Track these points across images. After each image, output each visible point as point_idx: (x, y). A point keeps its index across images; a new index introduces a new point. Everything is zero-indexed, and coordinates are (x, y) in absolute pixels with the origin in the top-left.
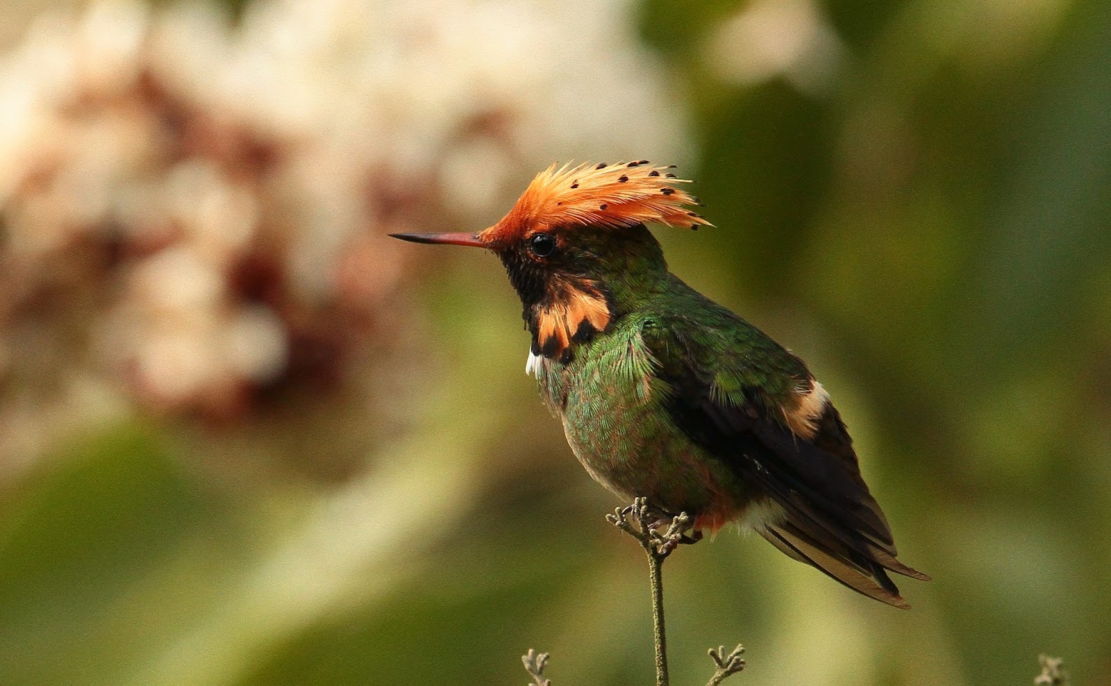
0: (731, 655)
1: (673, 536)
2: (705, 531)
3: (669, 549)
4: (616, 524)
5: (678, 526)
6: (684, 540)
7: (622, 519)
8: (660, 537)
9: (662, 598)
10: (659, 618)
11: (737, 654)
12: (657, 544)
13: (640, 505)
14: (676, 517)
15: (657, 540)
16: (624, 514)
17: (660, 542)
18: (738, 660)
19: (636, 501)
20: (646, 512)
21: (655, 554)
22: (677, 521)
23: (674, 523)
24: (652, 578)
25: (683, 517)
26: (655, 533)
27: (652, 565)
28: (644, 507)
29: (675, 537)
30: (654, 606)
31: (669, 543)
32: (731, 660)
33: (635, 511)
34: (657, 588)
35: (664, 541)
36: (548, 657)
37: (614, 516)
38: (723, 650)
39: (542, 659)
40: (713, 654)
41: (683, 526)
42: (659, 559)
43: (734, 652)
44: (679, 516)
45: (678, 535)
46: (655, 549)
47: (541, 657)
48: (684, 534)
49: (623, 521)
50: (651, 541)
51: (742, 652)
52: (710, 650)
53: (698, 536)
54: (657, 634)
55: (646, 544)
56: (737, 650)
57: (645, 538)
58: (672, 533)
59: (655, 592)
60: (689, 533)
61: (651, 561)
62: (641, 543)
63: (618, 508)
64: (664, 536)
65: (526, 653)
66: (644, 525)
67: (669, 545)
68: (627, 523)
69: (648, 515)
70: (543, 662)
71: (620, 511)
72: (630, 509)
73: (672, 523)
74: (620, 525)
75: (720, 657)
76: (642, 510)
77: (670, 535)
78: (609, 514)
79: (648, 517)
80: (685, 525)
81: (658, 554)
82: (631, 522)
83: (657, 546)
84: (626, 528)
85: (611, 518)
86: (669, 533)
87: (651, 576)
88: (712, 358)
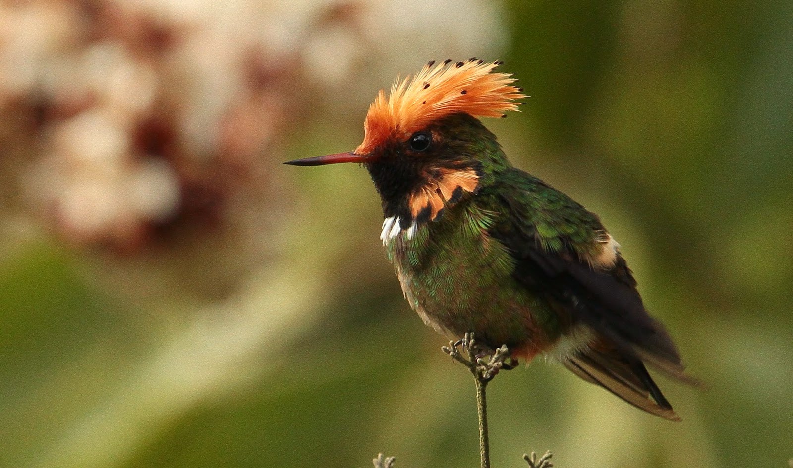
0: (542, 459)
1: (496, 364)
2: (520, 360)
3: (493, 375)
4: (450, 354)
5: (500, 356)
6: (505, 367)
7: (454, 350)
8: (485, 365)
9: (486, 414)
10: (484, 429)
11: (546, 458)
12: (483, 370)
13: (469, 339)
14: (498, 349)
15: (483, 367)
16: (456, 346)
17: (485, 369)
18: (547, 463)
19: (466, 336)
20: (474, 345)
21: (480, 377)
22: (499, 352)
23: (496, 353)
24: (478, 397)
25: (504, 349)
26: (481, 362)
27: (478, 388)
28: (472, 341)
29: (498, 365)
30: (480, 420)
31: (492, 369)
32: (541, 463)
33: (465, 344)
34: (482, 405)
35: (488, 368)
36: (393, 460)
37: (447, 348)
38: (535, 455)
39: (389, 461)
40: (527, 458)
41: (504, 355)
42: (484, 382)
43: (544, 457)
44: (500, 347)
45: (500, 363)
46: (481, 374)
47: (389, 459)
48: (504, 362)
49: (455, 351)
50: (478, 368)
51: (550, 456)
52: (524, 455)
53: (515, 363)
54: (482, 443)
55: (473, 371)
56: (546, 455)
57: (473, 366)
58: (495, 361)
59: (480, 409)
60: (508, 361)
61: (478, 384)
62: (469, 370)
63: (451, 341)
64: (488, 364)
65: (377, 457)
66: (473, 355)
67: (492, 372)
68: (458, 353)
69: (475, 347)
70: (390, 464)
71: (453, 344)
72: (460, 343)
73: (495, 353)
74: (453, 355)
75: (532, 460)
76: (470, 343)
77: (493, 363)
78: (443, 347)
79: (475, 349)
80: (505, 355)
81: (483, 378)
82: (462, 353)
83: (483, 372)
84: (458, 357)
85: (445, 349)
86: (492, 361)
87: (477, 396)
88: (532, 213)
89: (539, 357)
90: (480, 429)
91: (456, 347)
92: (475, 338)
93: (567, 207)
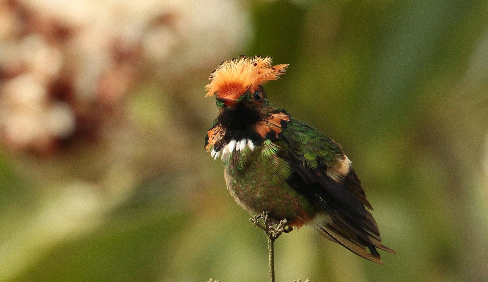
1: (280, 229)
2: (294, 227)
3: (278, 235)
4: (254, 223)
5: (283, 225)
6: (285, 231)
8: (274, 230)
9: (274, 258)
10: (272, 266)
13: (265, 215)
17: (274, 232)
21: (271, 237)
22: (282, 223)
23: (280, 223)
24: (269, 248)
25: (285, 221)
26: (272, 228)
27: (269, 242)
28: (267, 216)
29: (281, 230)
30: (270, 261)
31: (278, 232)
33: (263, 217)
34: (271, 253)
35: (276, 231)
37: (252, 219)
42: (273, 239)
48: (285, 228)
49: (257, 222)
50: (270, 231)
53: (291, 229)
54: (270, 274)
55: (267, 233)
57: (267, 230)
60: (287, 228)
61: (269, 240)
62: (265, 232)
64: (276, 229)
66: (267, 224)
68: (259, 223)
71: (256, 217)
72: (260, 217)
76: (266, 217)
77: (278, 229)
78: (250, 219)
79: (269, 220)
80: (285, 225)
81: (273, 237)
82: (261, 222)
83: (272, 234)
84: (258, 225)
88: (302, 147)
89: (304, 225)
90: (270, 266)
91: (257, 219)
92: (269, 214)
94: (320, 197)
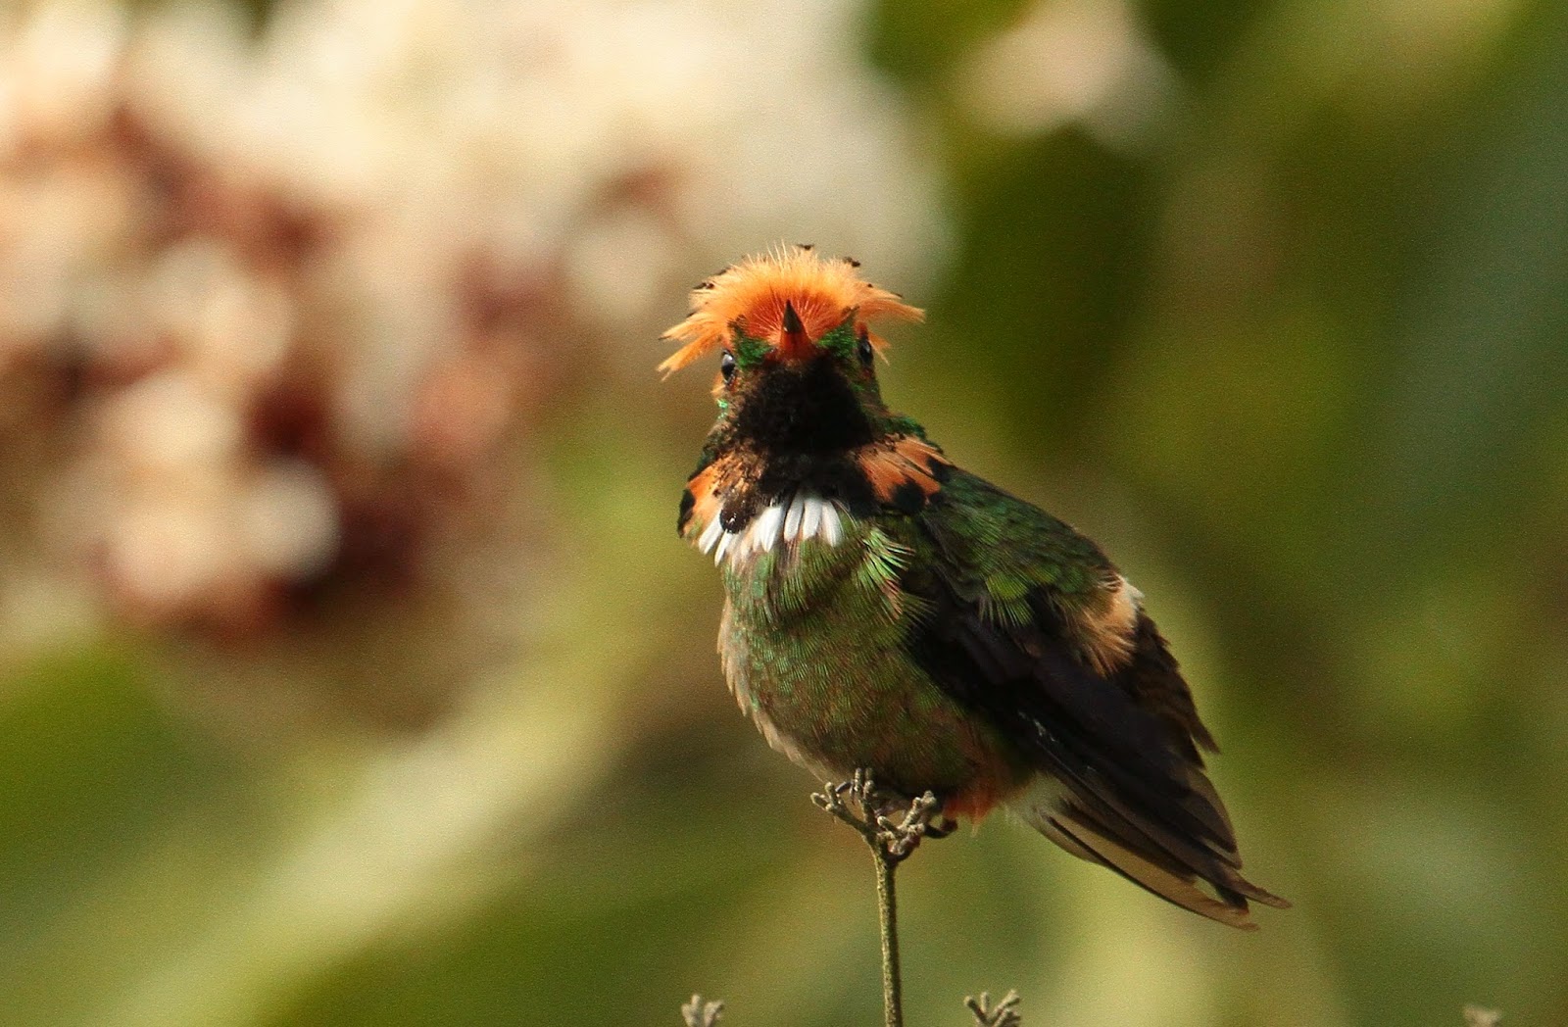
0: (1000, 1007)
1: (913, 827)
2: (961, 820)
3: (908, 849)
4: (827, 808)
5: (921, 813)
6: (930, 832)
7: (835, 800)
8: (892, 828)
10: (891, 951)
11: (1009, 1005)
12: (889, 839)
13: (863, 780)
14: (918, 798)
15: (889, 833)
16: (838, 792)
17: (893, 837)
18: (1010, 1014)
19: (857, 774)
20: (871, 791)
21: (885, 854)
22: (919, 805)
23: (914, 807)
24: (880, 890)
25: (928, 799)
26: (885, 823)
27: (880, 871)
28: (868, 784)
29: (916, 829)
30: (883, 933)
31: (907, 838)
32: (999, 1014)
33: (856, 789)
34: (888, 905)
35: (900, 835)
36: (721, 1009)
37: (823, 796)
38: (987, 999)
39: (713, 1010)
40: (973, 1005)
41: (928, 812)
42: (891, 862)
43: (1005, 1001)
45: (920, 826)
46: (884, 846)
47: (712, 1007)
48: (929, 824)
49: (836, 804)
50: (879, 835)
51: (1017, 1001)
52: (968, 999)
53: (950, 826)
54: (887, 975)
55: (871, 839)
56: (1010, 998)
57: (870, 830)
58: (913, 822)
59: (884, 911)
60: (937, 822)
61: (879, 864)
62: (863, 837)
63: (829, 784)
64: (899, 828)
65: (690, 1003)
66: (869, 810)
67: (908, 843)
68: (843, 806)
69: (875, 795)
70: (714, 1015)
71: (832, 789)
72: (847, 787)
73: (911, 807)
74: (832, 810)
75: (983, 1009)
76: (865, 788)
77: (908, 827)
78: (815, 794)
79: (875, 798)
80: (931, 811)
81: (891, 854)
82: (849, 806)
83: (889, 843)
84: (842, 813)
85: (817, 798)
86: (907, 822)
87: (879, 887)
88: (981, 557)
89: (994, 812)
90: (883, 949)
91: (838, 795)
92: (875, 778)
93: (1043, 530)
94: (1038, 724)
